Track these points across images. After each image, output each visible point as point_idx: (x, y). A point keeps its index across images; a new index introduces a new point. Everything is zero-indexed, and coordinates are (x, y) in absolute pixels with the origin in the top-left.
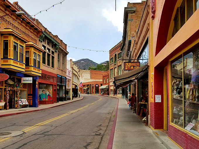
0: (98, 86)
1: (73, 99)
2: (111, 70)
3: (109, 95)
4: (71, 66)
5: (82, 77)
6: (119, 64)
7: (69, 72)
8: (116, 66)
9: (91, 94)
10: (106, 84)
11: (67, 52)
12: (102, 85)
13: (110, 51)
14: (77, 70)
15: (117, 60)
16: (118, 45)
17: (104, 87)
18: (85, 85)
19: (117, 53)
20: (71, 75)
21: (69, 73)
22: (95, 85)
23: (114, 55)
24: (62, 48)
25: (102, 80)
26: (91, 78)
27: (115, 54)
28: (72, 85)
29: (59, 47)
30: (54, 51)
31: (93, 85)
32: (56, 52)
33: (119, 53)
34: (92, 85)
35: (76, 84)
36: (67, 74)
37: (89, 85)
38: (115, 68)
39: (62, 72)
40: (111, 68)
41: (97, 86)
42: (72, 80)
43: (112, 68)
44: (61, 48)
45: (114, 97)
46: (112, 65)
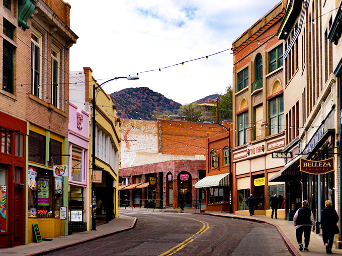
0: (190, 176)
1: (94, 228)
2: (239, 115)
3: (232, 212)
4: (87, 94)
5: (128, 146)
6: (272, 93)
7: (80, 119)
8: (262, 99)
9: (161, 207)
10: (219, 170)
11: (69, 34)
12: (202, 175)
13: (238, 45)
14: (113, 115)
15: (264, 76)
16: (270, 18)
17: (212, 180)
18: (140, 176)
19: (264, 51)
20: (87, 131)
21: (79, 123)
22: (179, 177)
23: (253, 60)
24: (50, 15)
25: (202, 158)
26: (162, 150)
27: (254, 54)
28: (89, 172)
29: (37, 8)
30: (14, 22)
31: (170, 173)
32: (25, 28)
33: (274, 50)
34: (165, 176)
35: (107, 169)
36: (72, 125)
37: (154, 175)
38: (255, 108)
39: (49, 114)
40: (240, 109)
41: (184, 177)
42: (90, 152)
43: (244, 107)
44: (45, 11)
45: (251, 218)
46: (244, 96)
